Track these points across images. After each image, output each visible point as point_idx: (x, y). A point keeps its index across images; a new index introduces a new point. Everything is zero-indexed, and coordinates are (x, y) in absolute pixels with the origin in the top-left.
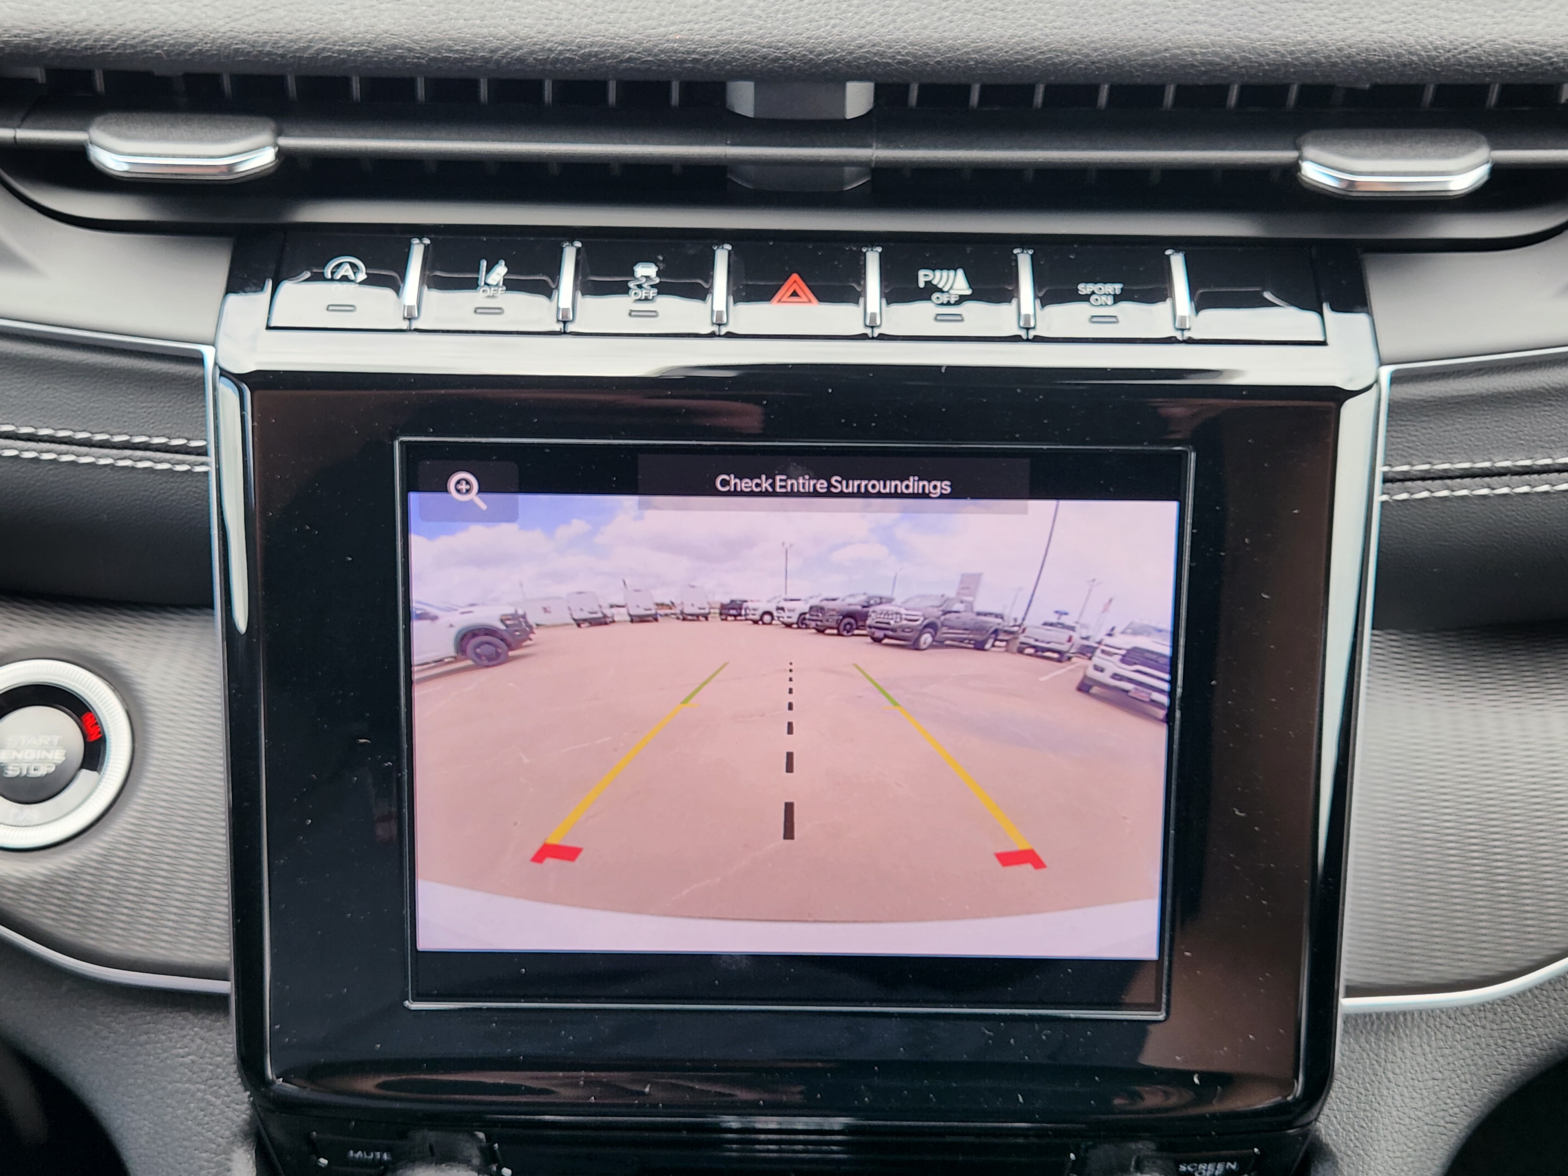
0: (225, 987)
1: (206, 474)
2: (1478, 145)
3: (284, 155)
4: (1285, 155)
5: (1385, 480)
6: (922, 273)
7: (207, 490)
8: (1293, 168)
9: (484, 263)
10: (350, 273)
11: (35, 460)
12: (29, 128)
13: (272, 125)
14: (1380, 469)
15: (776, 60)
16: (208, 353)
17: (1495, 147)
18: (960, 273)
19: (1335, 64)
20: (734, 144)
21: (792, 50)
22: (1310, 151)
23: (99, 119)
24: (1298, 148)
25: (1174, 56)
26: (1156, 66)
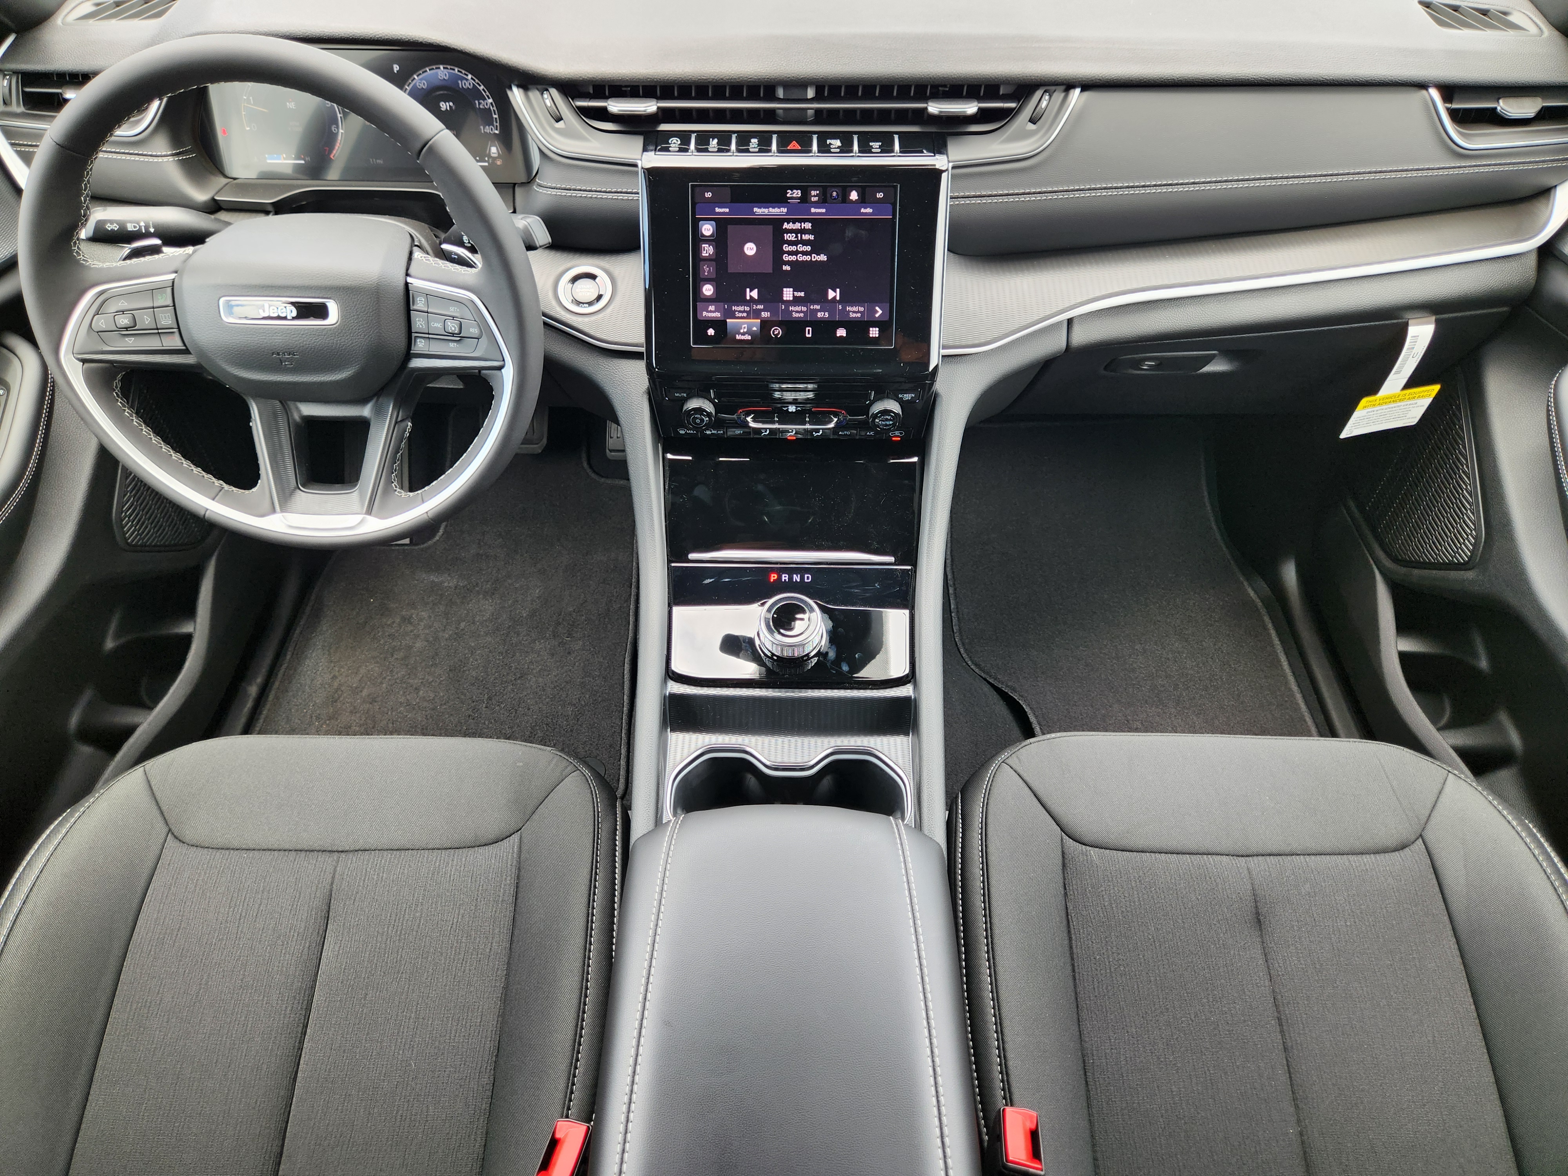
0: (643, 350)
1: (638, 200)
2: (974, 102)
3: (658, 108)
4: (925, 105)
5: (951, 198)
6: (828, 141)
7: (639, 205)
8: (926, 108)
9: (711, 139)
10: (676, 142)
11: (591, 197)
12: (592, 102)
13: (655, 100)
14: (949, 194)
15: (789, 78)
16: (639, 163)
17: (979, 103)
18: (839, 140)
19: (935, 78)
20: (778, 104)
21: (793, 75)
22: (930, 104)
23: (610, 99)
24: (927, 103)
25: (893, 76)
26: (888, 79)
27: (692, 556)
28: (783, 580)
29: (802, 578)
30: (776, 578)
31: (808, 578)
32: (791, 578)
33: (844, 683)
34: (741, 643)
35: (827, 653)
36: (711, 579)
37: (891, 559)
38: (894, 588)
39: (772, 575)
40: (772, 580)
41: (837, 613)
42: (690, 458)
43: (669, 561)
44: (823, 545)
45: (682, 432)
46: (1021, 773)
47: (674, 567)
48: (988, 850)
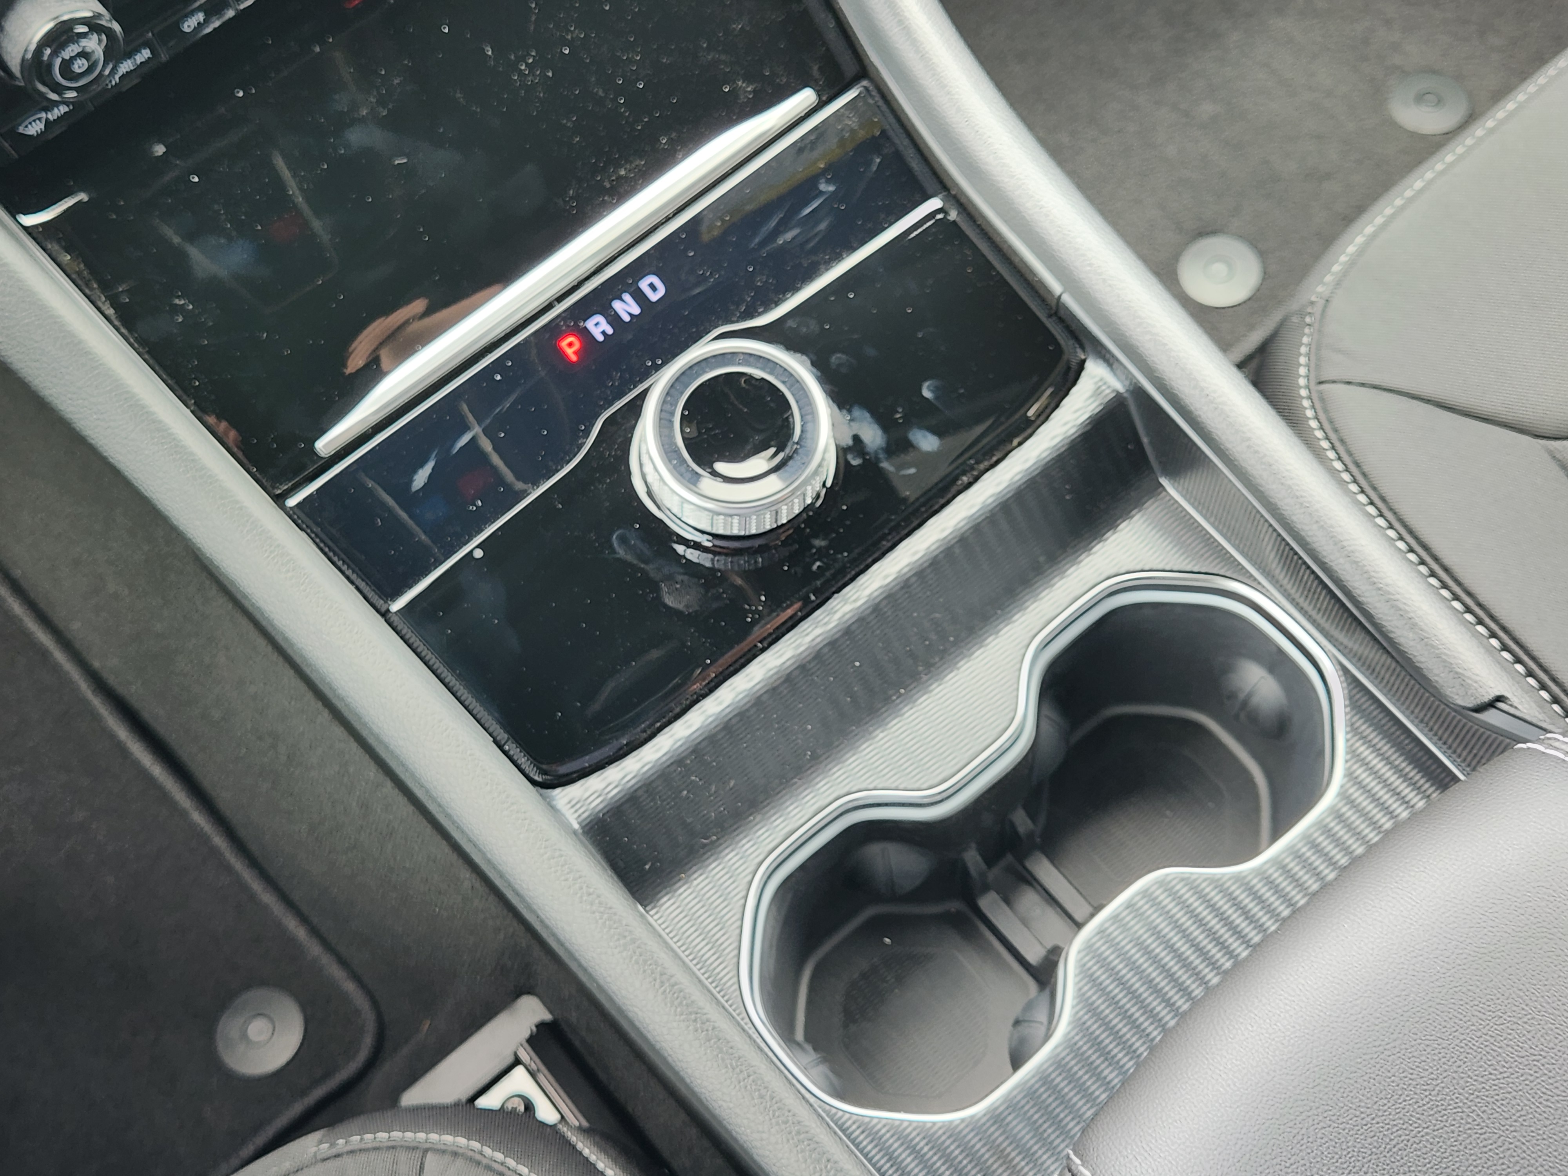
27: (325, 445)
28: (601, 338)
29: (639, 297)
30: (577, 345)
31: (653, 287)
32: (614, 319)
33: (956, 479)
34: (642, 571)
35: (856, 439)
36: (422, 465)
37: (806, 97)
38: (869, 163)
39: (564, 344)
40: (574, 358)
41: (791, 323)
42: (83, 197)
43: (279, 499)
44: (625, 178)
45: (34, 128)
46: (1376, 380)
47: (299, 505)
48: (1481, 599)
